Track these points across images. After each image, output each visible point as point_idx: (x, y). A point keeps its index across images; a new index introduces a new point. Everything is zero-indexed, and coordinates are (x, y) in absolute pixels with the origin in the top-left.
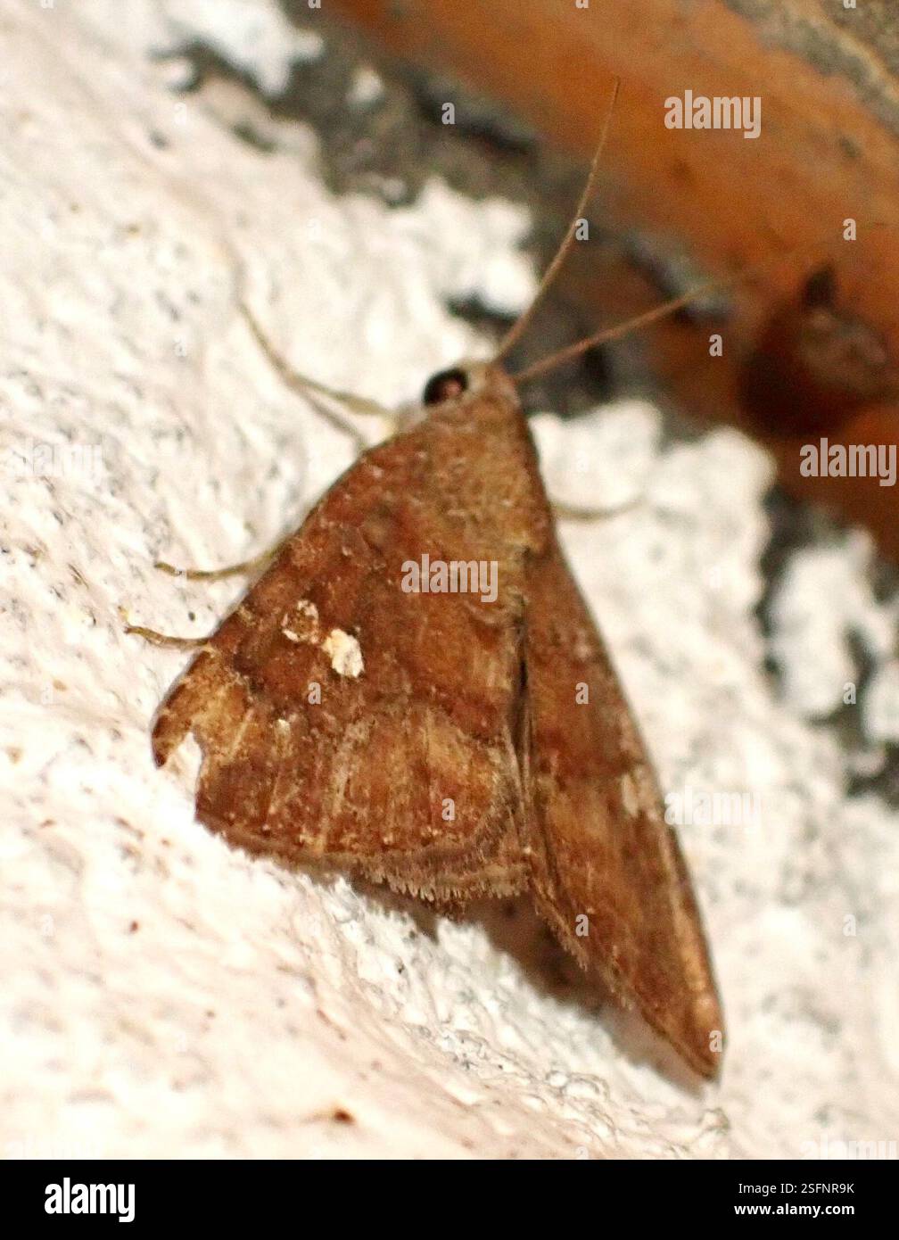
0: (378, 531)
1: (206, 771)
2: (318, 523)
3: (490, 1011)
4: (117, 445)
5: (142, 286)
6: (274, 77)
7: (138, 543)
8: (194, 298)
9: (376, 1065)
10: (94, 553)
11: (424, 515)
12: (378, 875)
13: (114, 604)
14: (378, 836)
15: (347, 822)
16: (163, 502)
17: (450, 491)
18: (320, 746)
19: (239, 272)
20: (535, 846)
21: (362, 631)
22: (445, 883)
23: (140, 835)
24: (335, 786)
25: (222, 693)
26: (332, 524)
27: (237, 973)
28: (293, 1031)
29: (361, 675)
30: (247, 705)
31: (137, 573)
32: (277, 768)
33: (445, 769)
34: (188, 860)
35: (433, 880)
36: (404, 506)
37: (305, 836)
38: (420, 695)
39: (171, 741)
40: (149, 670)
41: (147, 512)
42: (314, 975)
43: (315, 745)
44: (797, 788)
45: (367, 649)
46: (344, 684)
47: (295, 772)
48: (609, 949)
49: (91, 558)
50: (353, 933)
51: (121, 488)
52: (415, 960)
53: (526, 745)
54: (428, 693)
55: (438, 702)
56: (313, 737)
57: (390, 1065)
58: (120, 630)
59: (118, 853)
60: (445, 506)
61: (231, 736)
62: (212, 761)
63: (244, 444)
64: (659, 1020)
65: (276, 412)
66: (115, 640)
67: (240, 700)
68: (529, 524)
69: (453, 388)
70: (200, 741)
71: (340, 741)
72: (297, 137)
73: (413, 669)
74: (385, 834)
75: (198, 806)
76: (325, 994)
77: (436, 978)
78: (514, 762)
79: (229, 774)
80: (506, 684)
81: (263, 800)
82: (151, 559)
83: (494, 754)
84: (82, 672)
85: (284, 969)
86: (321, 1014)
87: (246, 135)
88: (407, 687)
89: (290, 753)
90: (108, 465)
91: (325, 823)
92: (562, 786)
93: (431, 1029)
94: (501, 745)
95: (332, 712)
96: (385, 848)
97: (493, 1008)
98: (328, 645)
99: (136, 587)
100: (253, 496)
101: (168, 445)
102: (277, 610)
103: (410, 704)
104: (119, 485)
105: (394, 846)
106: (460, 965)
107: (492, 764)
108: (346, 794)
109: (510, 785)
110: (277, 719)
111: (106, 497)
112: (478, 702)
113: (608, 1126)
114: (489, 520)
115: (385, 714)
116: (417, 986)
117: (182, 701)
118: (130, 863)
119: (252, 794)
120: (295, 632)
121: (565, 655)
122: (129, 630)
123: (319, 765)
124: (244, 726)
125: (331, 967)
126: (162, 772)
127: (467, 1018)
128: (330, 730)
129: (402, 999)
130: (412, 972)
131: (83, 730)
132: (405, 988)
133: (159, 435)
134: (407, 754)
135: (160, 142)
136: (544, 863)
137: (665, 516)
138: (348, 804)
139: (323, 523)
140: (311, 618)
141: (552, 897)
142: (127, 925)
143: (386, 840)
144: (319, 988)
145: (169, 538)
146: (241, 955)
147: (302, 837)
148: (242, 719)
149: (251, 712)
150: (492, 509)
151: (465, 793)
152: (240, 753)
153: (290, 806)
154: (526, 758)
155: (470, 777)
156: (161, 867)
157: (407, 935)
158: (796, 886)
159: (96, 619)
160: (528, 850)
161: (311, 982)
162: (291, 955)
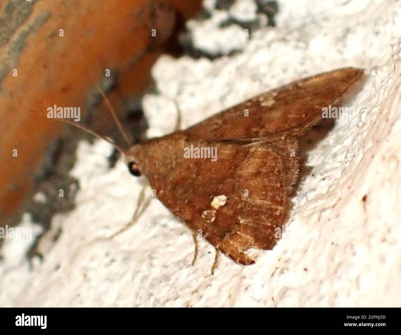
0: (180, 191)
1: (256, 247)
2: (178, 212)
3: (339, 148)
4: (154, 279)
5: (104, 272)
6: (38, 229)
7: (186, 271)
8: (107, 255)
9: (349, 188)
10: (188, 286)
11: (175, 176)
12: (290, 188)
13: (205, 279)
14: (278, 188)
15: (273, 200)
16: (173, 263)
17: (167, 167)
18: (248, 209)
19: (99, 239)
20: (281, 136)
21: (212, 196)
22: (293, 166)
23: (277, 268)
24: (262, 203)
25: (231, 242)
26: (178, 207)
27: (320, 234)
28: (337, 216)
29: (226, 196)
30: (236, 233)
31: (195, 272)
32: (256, 223)
33: (257, 167)
34: (285, 252)
35: (292, 170)
36: (172, 183)
37: (278, 213)
38: (232, 176)
39: (247, 259)
40: (226, 266)
41: (176, 269)
42: (322, 209)
43: (249, 211)
44: (269, 45)
45: (217, 194)
46: (229, 201)
47: (257, 217)
48: (317, 109)
49: (190, 287)
50: (311, 196)
51: (168, 277)
52: (321, 175)
53: (249, 139)
54: (232, 173)
55: (235, 170)
56: (246, 211)
57: (349, 183)
58: (212, 277)
59: (282, 275)
60: (172, 169)
61: (246, 238)
62: (253, 245)
63: (155, 236)
64: (341, 91)
65: (145, 226)
66: (215, 278)
67: (234, 236)
68: (177, 140)
69: (135, 167)
70: (246, 249)
71: (247, 202)
72: (57, 221)
73: (224, 178)
74: (277, 187)
75: (267, 249)
76: (327, 205)
77: (328, 167)
78: (254, 143)
79: (258, 239)
80: (230, 146)
81: (266, 227)
82: (191, 267)
83: (252, 150)
84: (225, 289)
85: (319, 219)
86: (333, 207)
87: (56, 238)
88: (229, 180)
89: (251, 219)
90: (161, 282)
91: (274, 207)
92: (263, 127)
93: (343, 169)
94: (249, 148)
95: (238, 205)
96: (282, 186)
97: (338, 147)
98: (217, 207)
99: (200, 272)
100: (172, 233)
101: (155, 262)
102: (205, 224)
103: (236, 179)
104: (167, 278)
105: (281, 183)
106: (324, 159)
107: (255, 151)
108: (264, 200)
109: (262, 145)
110: (240, 223)
111: (171, 283)
112: (235, 156)
113: (374, 108)
114: (176, 154)
115: (239, 187)
116: (330, 173)
117: (234, 255)
118: (285, 271)
119: (264, 231)
120: (212, 218)
121: (221, 126)
122: (213, 273)
123: (255, 209)
124: (243, 235)
125: (320, 203)
126: (257, 262)
127: (341, 156)
128: (243, 206)
129: (333, 179)
130: (325, 175)
131: (243, 288)
132: (330, 177)
133: (151, 265)
134: (252, 179)
135: (58, 267)
136: (288, 132)
137: (179, 93)
138: (267, 199)
139: (177, 209)
140: (208, 213)
141: (299, 129)
142: (305, 272)
143: (279, 186)
144: (326, 208)
145: (184, 261)
146: (315, 234)
147: (278, 214)
148: (240, 235)
149: (238, 232)
150: (172, 153)
151: (264, 160)
152: (251, 236)
153: (268, 218)
154: (253, 139)
155: (259, 158)
156: (287, 261)
157: (313, 178)
158: (302, 44)
159: (209, 284)
160: (283, 138)
161: (324, 210)
162: (315, 217)
